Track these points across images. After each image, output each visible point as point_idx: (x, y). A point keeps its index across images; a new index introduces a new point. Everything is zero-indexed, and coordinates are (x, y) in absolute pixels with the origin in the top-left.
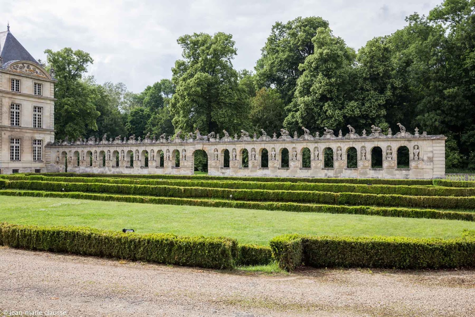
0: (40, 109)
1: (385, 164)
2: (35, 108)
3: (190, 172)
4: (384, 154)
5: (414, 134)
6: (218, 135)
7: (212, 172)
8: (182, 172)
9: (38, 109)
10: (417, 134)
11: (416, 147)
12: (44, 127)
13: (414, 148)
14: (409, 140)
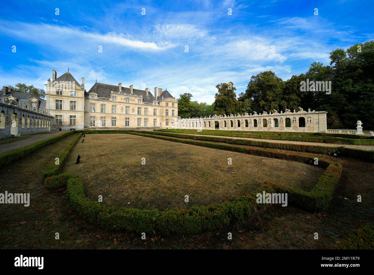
0: (174, 110)
1: (292, 125)
2: (172, 110)
3: (214, 129)
4: (292, 121)
5: (308, 112)
6: (222, 116)
7: (220, 129)
8: (211, 129)
9: (173, 111)
10: (309, 112)
11: (309, 117)
12: (175, 116)
13: (308, 118)
14: (305, 114)
